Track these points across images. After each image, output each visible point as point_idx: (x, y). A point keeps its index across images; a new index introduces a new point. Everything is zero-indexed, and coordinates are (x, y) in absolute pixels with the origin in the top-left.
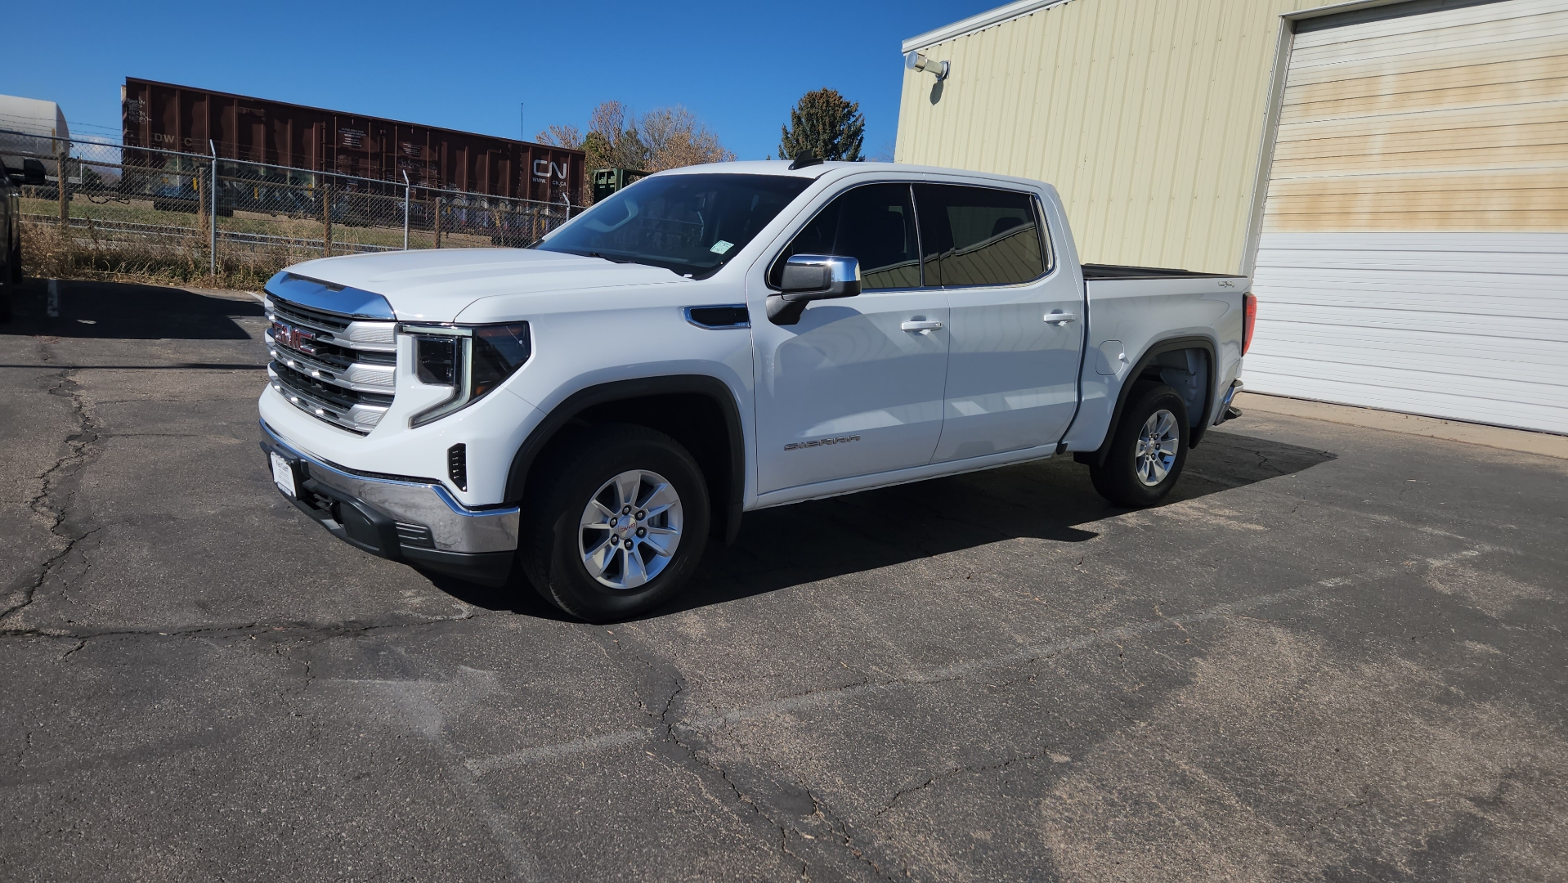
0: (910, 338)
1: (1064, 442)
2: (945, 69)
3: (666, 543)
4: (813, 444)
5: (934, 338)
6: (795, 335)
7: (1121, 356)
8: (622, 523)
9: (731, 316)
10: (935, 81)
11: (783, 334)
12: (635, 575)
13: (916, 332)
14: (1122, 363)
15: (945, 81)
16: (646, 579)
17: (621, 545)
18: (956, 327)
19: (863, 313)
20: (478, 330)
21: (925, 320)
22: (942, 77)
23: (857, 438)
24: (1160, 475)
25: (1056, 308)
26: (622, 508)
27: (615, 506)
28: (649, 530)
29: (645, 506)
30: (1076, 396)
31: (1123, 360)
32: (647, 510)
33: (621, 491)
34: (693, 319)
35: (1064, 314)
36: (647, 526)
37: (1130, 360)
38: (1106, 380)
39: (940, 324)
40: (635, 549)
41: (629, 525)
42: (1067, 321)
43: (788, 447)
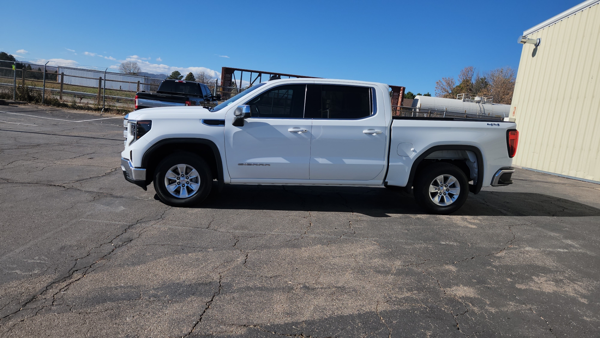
0: (293, 135)
1: (386, 181)
2: (538, 41)
3: (195, 187)
4: (250, 165)
5: (303, 135)
6: (242, 130)
7: (412, 149)
8: (182, 179)
9: (221, 122)
10: (534, 47)
11: (237, 129)
12: (184, 194)
13: (295, 132)
14: (413, 153)
15: (538, 47)
16: (187, 196)
17: (181, 185)
18: (313, 132)
19: (271, 125)
20: (138, 121)
21: (300, 128)
22: (537, 45)
23: (269, 165)
24: (449, 202)
25: (371, 128)
26: (181, 175)
27: (178, 174)
28: (190, 183)
29: (188, 175)
30: (385, 163)
31: (414, 151)
32: (189, 177)
33: (179, 170)
34: (204, 123)
35: (376, 131)
36: (189, 181)
37: (418, 151)
38: (404, 158)
39: (306, 131)
40: (185, 187)
41: (183, 180)
42: (377, 133)
43: (240, 164)
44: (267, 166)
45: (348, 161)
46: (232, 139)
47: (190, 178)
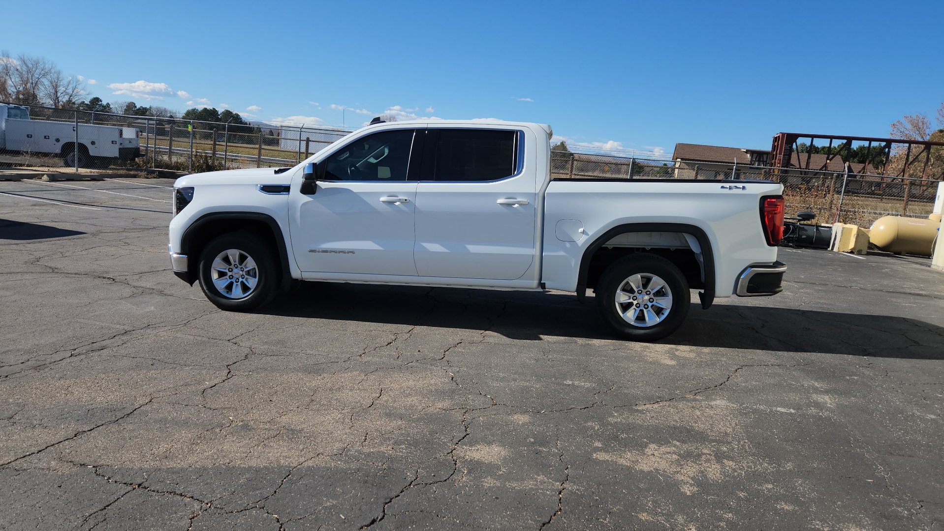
0: (387, 208)
1: (542, 282)
3: (252, 283)
4: (326, 251)
5: (403, 207)
6: (312, 199)
7: (581, 230)
8: (235, 270)
9: (286, 189)
11: (306, 198)
12: (237, 293)
13: (391, 203)
14: (583, 237)
16: (241, 295)
17: (233, 280)
18: (419, 202)
19: (355, 191)
21: (398, 197)
23: (353, 252)
24: (652, 320)
25: (510, 196)
26: (233, 265)
27: (230, 264)
28: (246, 276)
29: (243, 266)
30: (536, 252)
31: (584, 232)
32: (244, 267)
33: (231, 258)
34: (262, 190)
35: (519, 200)
36: (244, 274)
37: (590, 234)
38: (568, 245)
39: (406, 200)
40: (239, 283)
41: (237, 272)
42: (521, 204)
43: (311, 251)
44: (350, 253)
45: (473, 248)
46: (298, 214)
47: (246, 270)
